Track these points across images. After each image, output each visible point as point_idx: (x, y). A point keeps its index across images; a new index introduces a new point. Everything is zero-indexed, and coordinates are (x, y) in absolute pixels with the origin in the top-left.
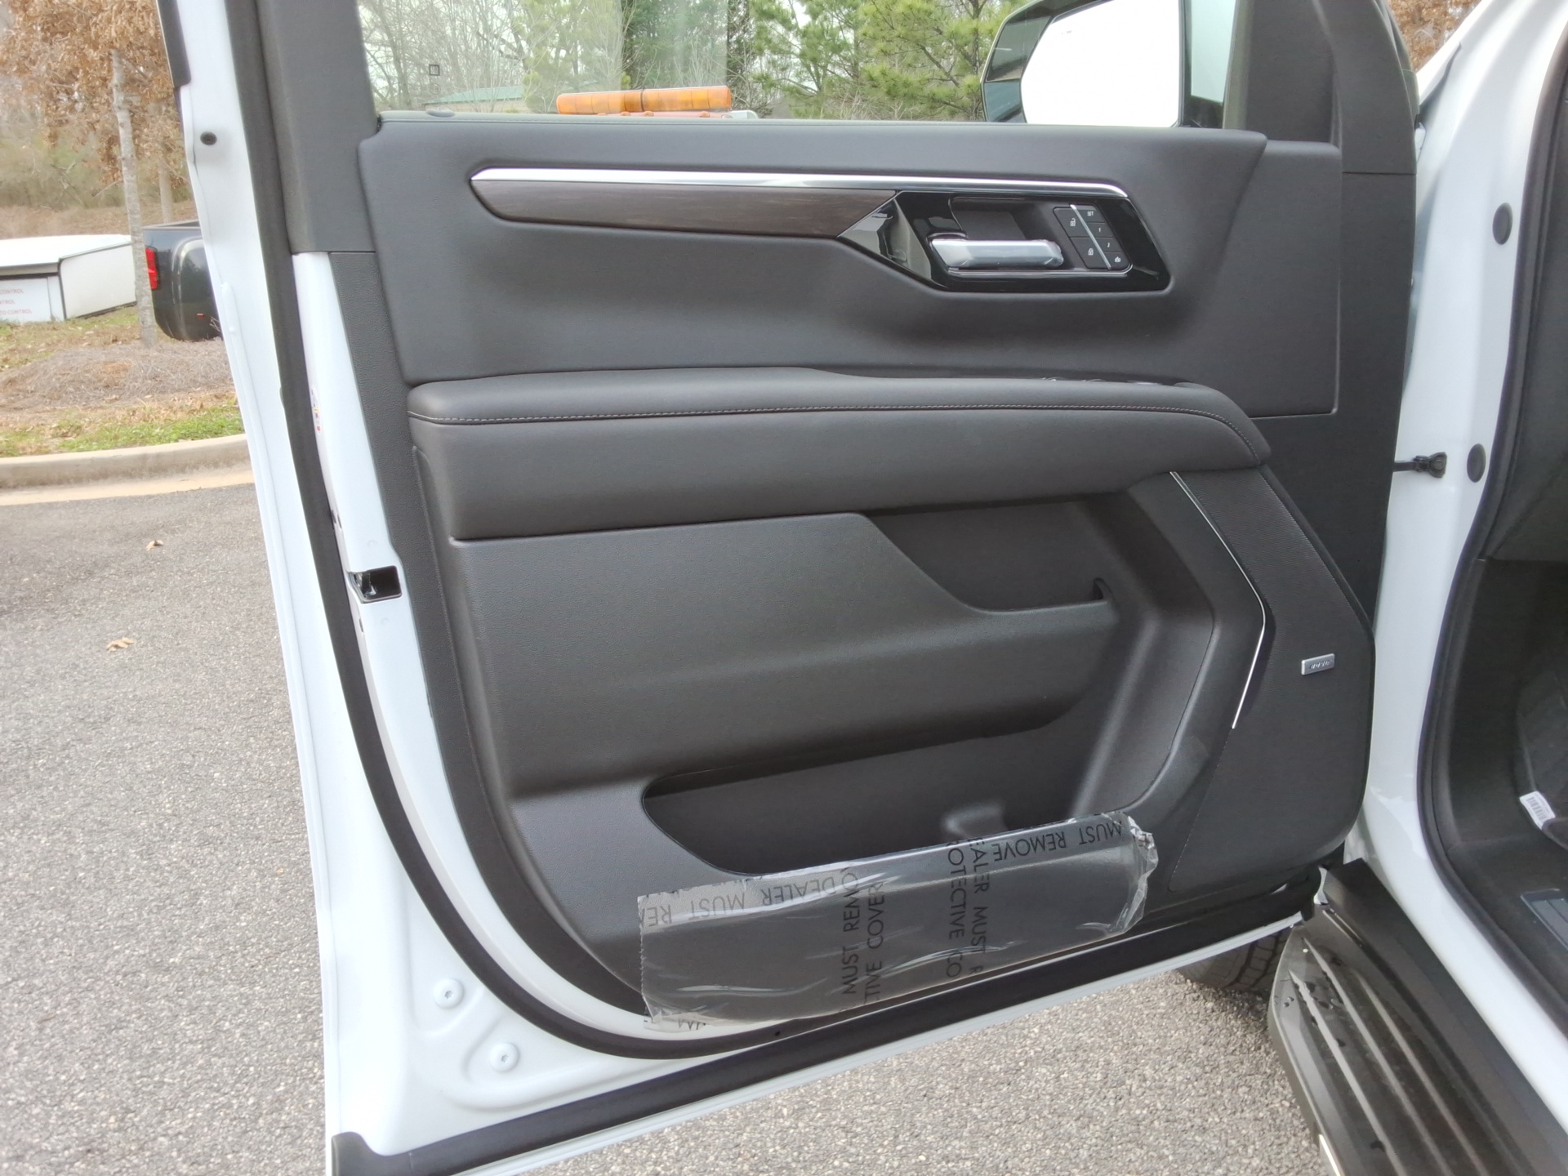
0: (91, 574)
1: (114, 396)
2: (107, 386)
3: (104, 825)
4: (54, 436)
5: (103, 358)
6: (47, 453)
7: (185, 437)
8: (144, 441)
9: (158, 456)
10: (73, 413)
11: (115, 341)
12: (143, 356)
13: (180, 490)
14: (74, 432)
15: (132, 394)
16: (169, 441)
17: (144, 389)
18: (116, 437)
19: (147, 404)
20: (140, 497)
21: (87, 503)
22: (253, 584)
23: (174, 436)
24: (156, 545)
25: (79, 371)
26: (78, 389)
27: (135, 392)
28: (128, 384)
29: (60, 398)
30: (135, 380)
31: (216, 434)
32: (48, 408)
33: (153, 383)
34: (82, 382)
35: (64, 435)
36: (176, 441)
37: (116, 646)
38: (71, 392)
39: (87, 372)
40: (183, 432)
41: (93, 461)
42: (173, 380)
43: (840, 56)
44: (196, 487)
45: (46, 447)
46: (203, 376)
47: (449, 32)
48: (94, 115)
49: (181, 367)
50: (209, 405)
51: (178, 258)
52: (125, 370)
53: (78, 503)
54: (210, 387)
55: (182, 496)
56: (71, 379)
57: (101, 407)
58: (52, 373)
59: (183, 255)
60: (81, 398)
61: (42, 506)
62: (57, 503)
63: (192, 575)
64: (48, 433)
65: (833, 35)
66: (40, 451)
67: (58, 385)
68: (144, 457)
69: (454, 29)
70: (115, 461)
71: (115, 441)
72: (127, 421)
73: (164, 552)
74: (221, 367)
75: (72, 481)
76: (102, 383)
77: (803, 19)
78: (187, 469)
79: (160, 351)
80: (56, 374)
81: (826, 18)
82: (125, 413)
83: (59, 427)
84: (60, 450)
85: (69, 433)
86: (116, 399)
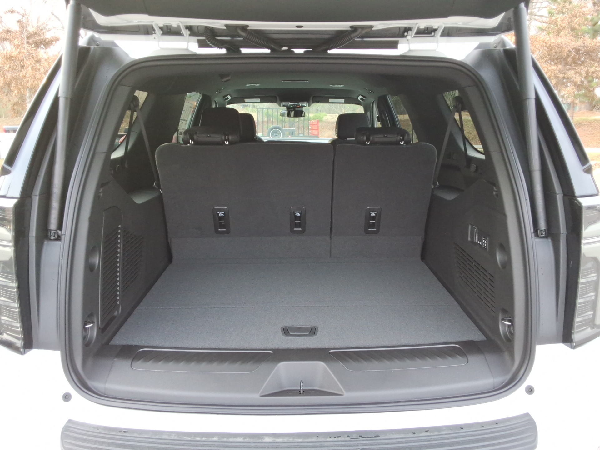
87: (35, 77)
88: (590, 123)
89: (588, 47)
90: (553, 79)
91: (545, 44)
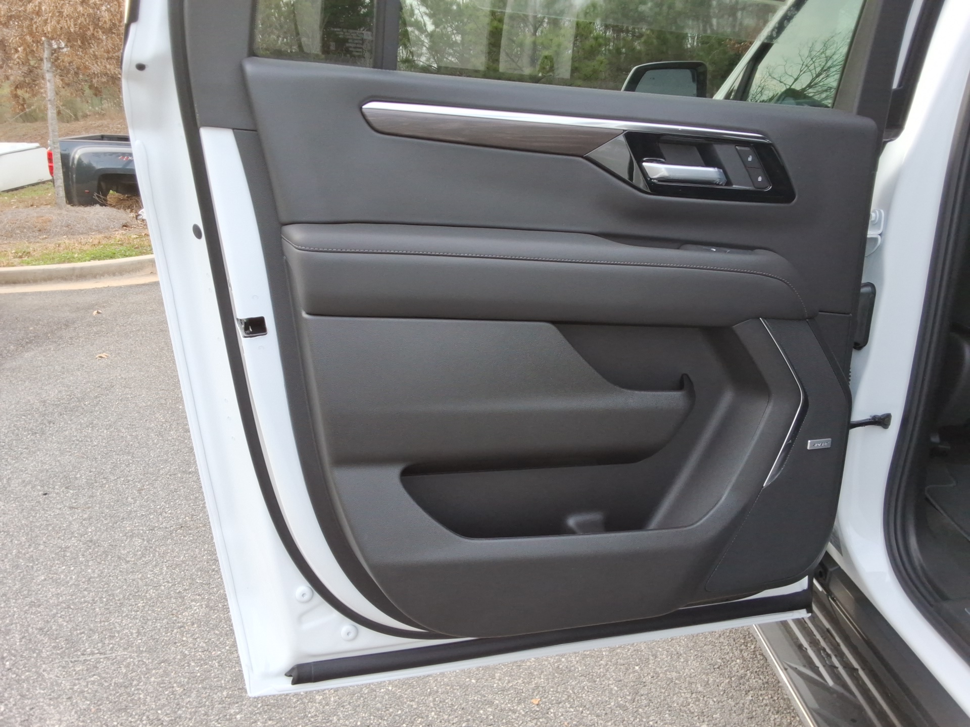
0: (67, 326)
1: (45, 236)
2: (40, 231)
3: (133, 425)
4: (14, 258)
5: (35, 215)
6: (13, 266)
7: (94, 259)
8: (70, 260)
9: (82, 269)
10: (24, 245)
11: (32, 206)
12: (59, 214)
13: (97, 287)
14: (26, 255)
15: (55, 235)
16: (85, 261)
17: (62, 232)
18: (53, 258)
19: (65, 241)
20: (76, 290)
21: (46, 293)
22: (162, 331)
23: (88, 258)
24: (98, 313)
25: (22, 221)
26: (22, 232)
27: (57, 234)
28: (52, 229)
29: (12, 236)
30: (56, 227)
31: (111, 258)
32: (5, 242)
33: (67, 229)
34: (25, 228)
35: (21, 257)
36: (89, 261)
37: (101, 357)
38: (18, 233)
39: (27, 222)
40: (92, 256)
41: (44, 271)
42: (78, 228)
43: (453, 50)
44: (106, 286)
45: (12, 263)
46: (96, 226)
48: (10, 71)
49: (82, 221)
50: (104, 242)
51: (74, 159)
52: (50, 221)
53: (40, 293)
54: (100, 232)
55: (100, 290)
56: (18, 226)
57: (38, 242)
58: (5, 222)
59: (77, 157)
60: (24, 236)
61: (20, 294)
62: (28, 293)
63: (126, 326)
64: (11, 256)
65: (449, 37)
66: (8, 265)
67: (10, 229)
68: (74, 269)
70: (57, 271)
71: (52, 260)
72: (56, 250)
73: (104, 316)
74: (106, 221)
75: (31, 281)
76: (37, 229)
77: (430, 27)
78: (98, 276)
79: (68, 211)
80: (8, 223)
81: (444, 28)
82: (53, 245)
83: (16, 252)
84: (21, 264)
85: (23, 256)
86: (46, 238)
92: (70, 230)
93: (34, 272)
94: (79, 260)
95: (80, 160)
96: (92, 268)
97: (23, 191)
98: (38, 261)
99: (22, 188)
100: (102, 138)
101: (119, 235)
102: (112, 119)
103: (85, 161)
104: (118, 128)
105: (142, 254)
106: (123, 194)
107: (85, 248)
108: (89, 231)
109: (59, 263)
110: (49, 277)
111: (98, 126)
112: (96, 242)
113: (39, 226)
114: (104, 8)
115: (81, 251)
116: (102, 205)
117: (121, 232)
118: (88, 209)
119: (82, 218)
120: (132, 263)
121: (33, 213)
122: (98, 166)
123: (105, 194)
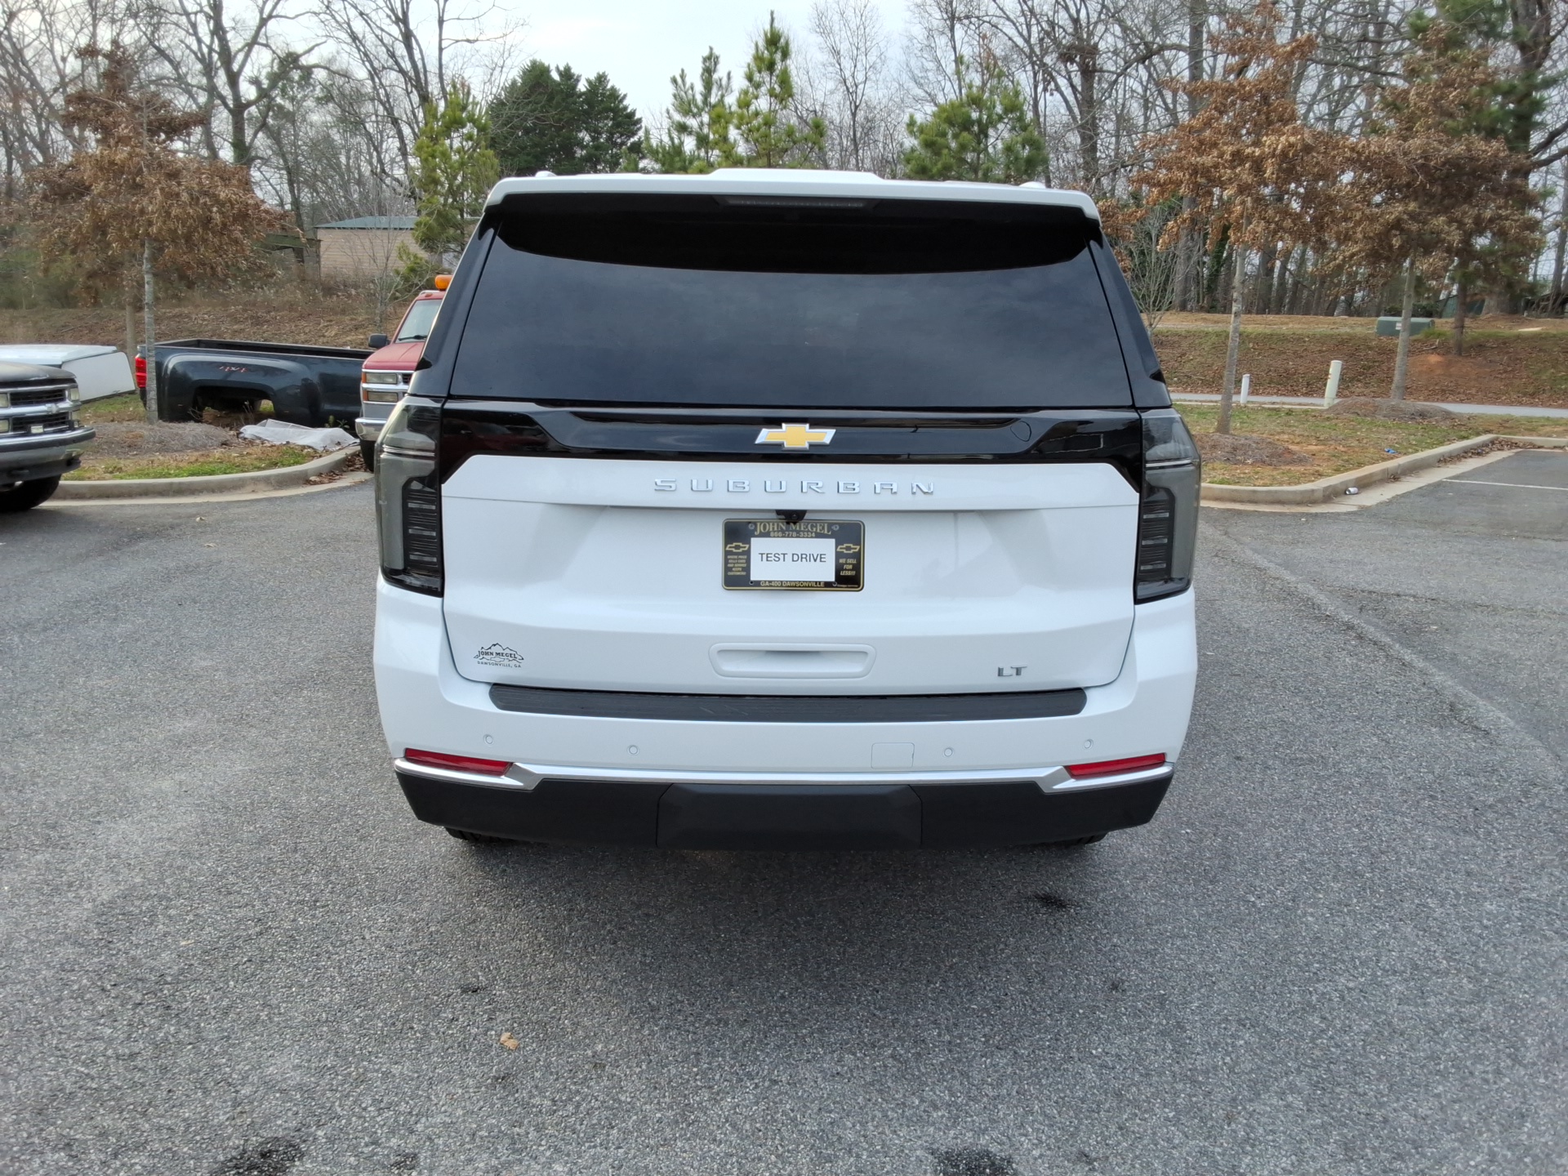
0: (172, 528)
1: (136, 452)
2: (130, 446)
5: (121, 429)
7: (192, 475)
8: (165, 476)
9: (180, 484)
10: (113, 461)
11: (112, 421)
12: (151, 429)
13: (197, 502)
15: (147, 451)
16: (183, 477)
17: (155, 449)
18: (148, 473)
19: (159, 457)
21: (144, 505)
23: (185, 474)
24: (201, 519)
27: (149, 451)
28: (144, 445)
30: (148, 443)
31: (210, 474)
33: (160, 445)
36: (187, 477)
37: (208, 546)
40: (190, 472)
41: (139, 485)
42: (172, 444)
44: (205, 501)
45: (104, 477)
46: (192, 443)
47: (343, 159)
49: (176, 437)
50: (201, 460)
52: (141, 437)
54: (196, 449)
55: (199, 505)
56: (105, 441)
57: (129, 458)
59: (170, 366)
60: (117, 452)
62: (125, 505)
64: (101, 472)
68: (171, 484)
69: (348, 158)
70: (154, 485)
71: (147, 476)
72: (150, 465)
73: (207, 522)
74: (202, 438)
75: (127, 494)
76: (126, 444)
78: (196, 492)
79: (160, 427)
82: (146, 461)
83: (106, 468)
84: (114, 479)
85: (115, 471)
86: (137, 454)
87: (168, 214)
88: (1505, 343)
89: (1479, 160)
90: (1395, 236)
91: (1355, 155)
92: (163, 447)
93: (130, 486)
94: (176, 476)
95: (174, 368)
96: (191, 483)
97: (97, 404)
98: (131, 476)
99: (95, 400)
100: (199, 344)
101: (218, 453)
102: (197, 306)
103: (180, 370)
104: (204, 320)
105: (243, 471)
106: (220, 410)
107: (181, 465)
108: (185, 447)
109: (154, 477)
110: (146, 492)
111: (174, 316)
112: (193, 459)
113: (129, 441)
114: (215, 209)
115: (178, 468)
116: (197, 421)
117: (219, 450)
118: (182, 425)
119: (177, 434)
120: (233, 480)
121: (123, 427)
122: (196, 376)
123: (201, 409)
